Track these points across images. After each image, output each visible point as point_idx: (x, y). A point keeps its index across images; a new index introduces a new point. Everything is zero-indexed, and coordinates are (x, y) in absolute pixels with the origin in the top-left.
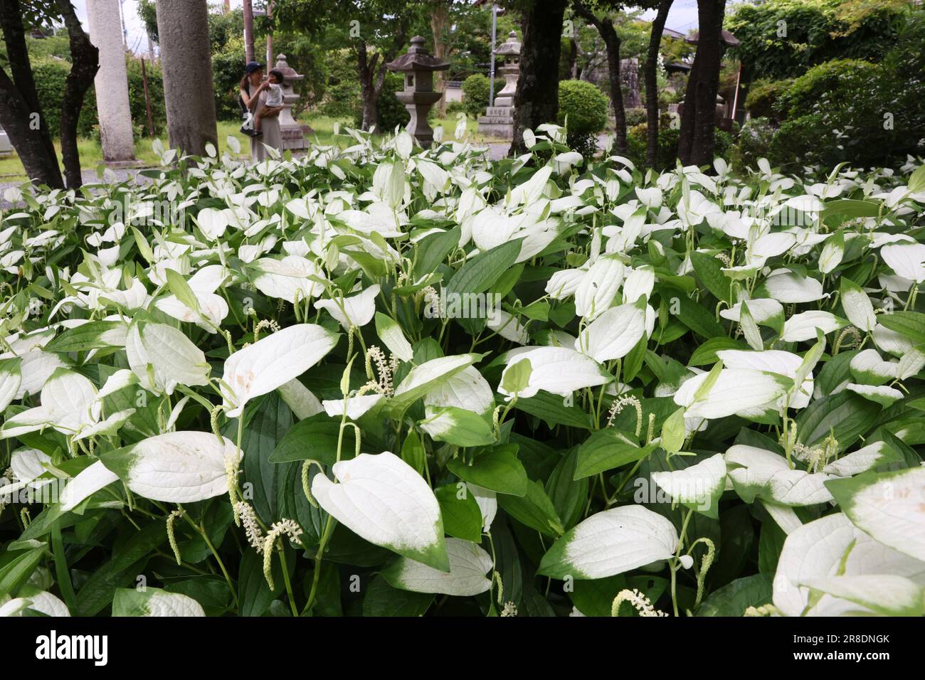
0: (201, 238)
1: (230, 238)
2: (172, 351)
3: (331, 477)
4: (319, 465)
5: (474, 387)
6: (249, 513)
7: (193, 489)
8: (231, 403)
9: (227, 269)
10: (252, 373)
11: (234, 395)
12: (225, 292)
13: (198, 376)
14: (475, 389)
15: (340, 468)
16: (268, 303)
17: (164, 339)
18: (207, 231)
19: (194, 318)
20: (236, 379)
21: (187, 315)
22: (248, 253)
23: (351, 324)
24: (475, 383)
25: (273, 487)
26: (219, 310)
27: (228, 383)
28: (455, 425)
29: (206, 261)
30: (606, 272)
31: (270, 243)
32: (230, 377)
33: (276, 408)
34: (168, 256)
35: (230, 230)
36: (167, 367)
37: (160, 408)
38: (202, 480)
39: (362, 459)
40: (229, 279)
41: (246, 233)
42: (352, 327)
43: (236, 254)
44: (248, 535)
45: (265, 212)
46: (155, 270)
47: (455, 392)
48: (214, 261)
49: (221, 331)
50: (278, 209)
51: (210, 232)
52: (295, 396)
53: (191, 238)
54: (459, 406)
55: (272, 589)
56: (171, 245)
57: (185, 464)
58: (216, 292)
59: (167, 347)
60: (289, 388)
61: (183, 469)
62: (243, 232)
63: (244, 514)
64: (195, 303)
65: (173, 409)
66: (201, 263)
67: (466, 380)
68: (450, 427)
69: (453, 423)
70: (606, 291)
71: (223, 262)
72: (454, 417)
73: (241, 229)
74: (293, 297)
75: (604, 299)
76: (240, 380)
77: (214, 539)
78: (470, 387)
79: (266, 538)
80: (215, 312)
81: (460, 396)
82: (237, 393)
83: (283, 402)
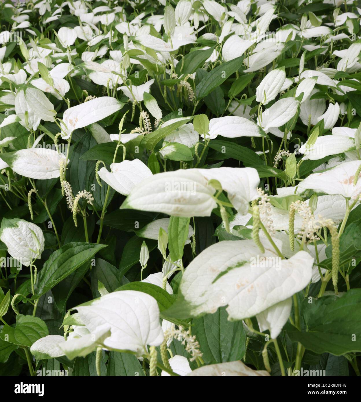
0: (59, 45)
1: (79, 46)
2: (39, 102)
3: (110, 170)
4: (104, 163)
5: (190, 134)
6: (69, 187)
7: (43, 173)
8: (65, 133)
9: (72, 66)
10: (77, 119)
11: (67, 129)
12: (70, 79)
13: (50, 116)
14: (190, 135)
15: (114, 166)
16: (97, 89)
17: (35, 96)
18: (63, 41)
19: (51, 91)
20: (69, 121)
21: (47, 89)
22: (88, 57)
23: (135, 99)
24: (191, 132)
25: (84, 183)
26: (65, 87)
27: (65, 122)
28: (175, 151)
29: (61, 60)
30: (275, 77)
31: (103, 51)
32: (66, 120)
33: (89, 141)
34: (38, 56)
35: (79, 40)
36: (36, 110)
37: (29, 137)
38: (48, 170)
39: (125, 162)
40: (73, 71)
41: (89, 44)
42: (135, 101)
43: (80, 57)
44: (67, 201)
45: (105, 29)
46: (30, 64)
47: (180, 136)
48: (65, 61)
49: (65, 99)
50: (112, 27)
51: (65, 42)
52: (100, 136)
53: (53, 45)
54: (180, 143)
55: (76, 226)
56: (40, 49)
57: (40, 162)
58: (65, 78)
59: (36, 100)
60: (97, 131)
61: (39, 164)
62: (87, 42)
63: (66, 188)
64: (51, 81)
65: (36, 140)
66: (58, 61)
67: (187, 131)
68: (172, 152)
69: (174, 150)
70: (274, 88)
71: (70, 61)
72: (176, 147)
73: (86, 40)
74: (106, 83)
75: (273, 93)
76: (71, 121)
77: (51, 210)
78: (188, 134)
79: (76, 198)
80: (62, 88)
81: (181, 138)
82: (68, 129)
83: (93, 138)
